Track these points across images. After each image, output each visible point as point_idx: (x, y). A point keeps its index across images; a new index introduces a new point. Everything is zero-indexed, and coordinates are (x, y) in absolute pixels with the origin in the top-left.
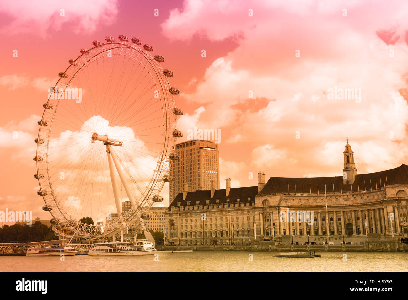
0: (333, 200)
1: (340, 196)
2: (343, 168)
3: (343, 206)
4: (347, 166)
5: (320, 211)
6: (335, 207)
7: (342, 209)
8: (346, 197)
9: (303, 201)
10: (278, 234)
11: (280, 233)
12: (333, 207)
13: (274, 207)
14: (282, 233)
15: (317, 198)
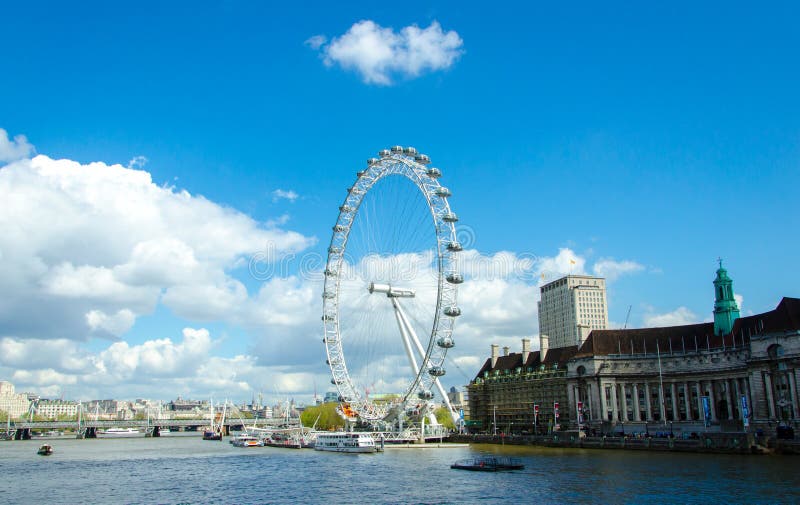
0: (696, 362)
1: (705, 356)
2: (714, 309)
3: (710, 373)
4: (720, 305)
5: (674, 380)
6: (699, 374)
7: (710, 378)
8: (715, 356)
9: (644, 366)
10: (599, 418)
11: (602, 417)
12: (694, 374)
13: (592, 378)
14: (606, 417)
15: (667, 360)
